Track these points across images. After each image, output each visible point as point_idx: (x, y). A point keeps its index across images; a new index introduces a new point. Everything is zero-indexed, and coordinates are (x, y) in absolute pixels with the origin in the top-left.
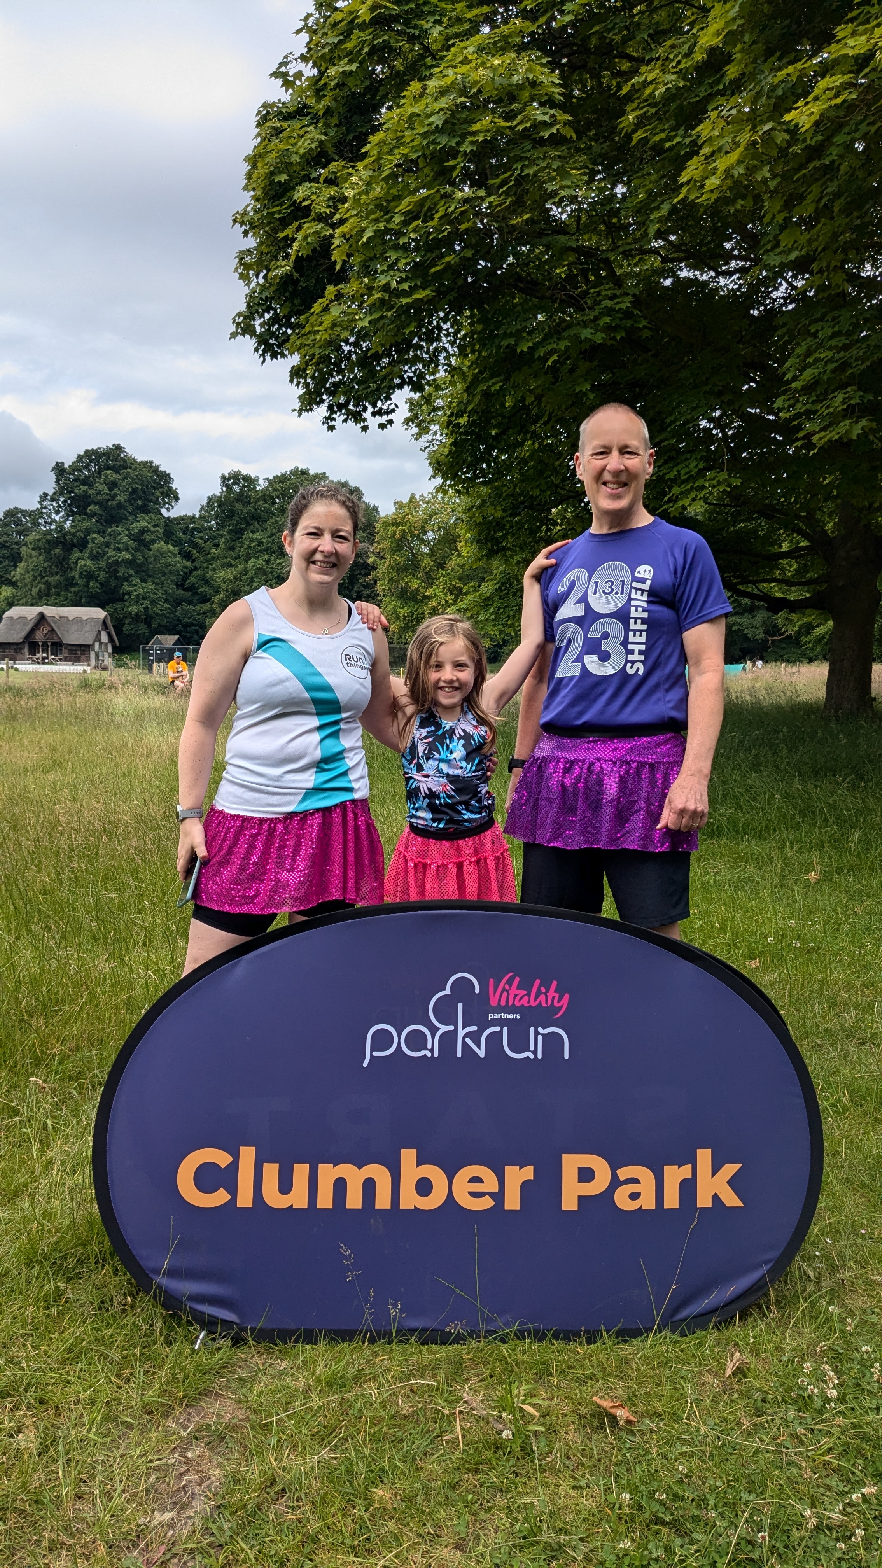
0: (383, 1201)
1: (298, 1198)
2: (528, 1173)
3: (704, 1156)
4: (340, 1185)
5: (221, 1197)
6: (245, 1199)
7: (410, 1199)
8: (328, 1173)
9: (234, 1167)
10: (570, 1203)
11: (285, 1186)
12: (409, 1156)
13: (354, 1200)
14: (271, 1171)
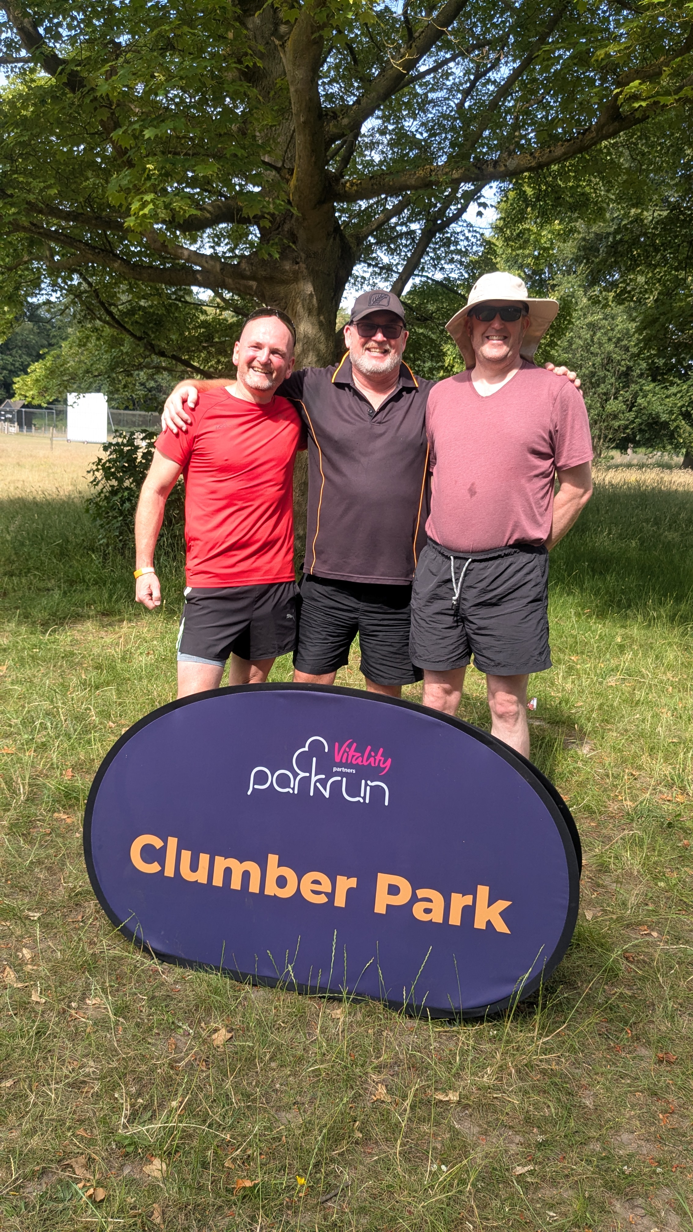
0: (254, 888)
1: (201, 876)
2: (353, 882)
3: (483, 891)
4: (228, 872)
5: (154, 868)
6: (169, 872)
7: (271, 889)
8: (221, 863)
9: (164, 848)
10: (380, 908)
11: (194, 867)
12: (273, 859)
13: (236, 884)
14: (186, 855)
